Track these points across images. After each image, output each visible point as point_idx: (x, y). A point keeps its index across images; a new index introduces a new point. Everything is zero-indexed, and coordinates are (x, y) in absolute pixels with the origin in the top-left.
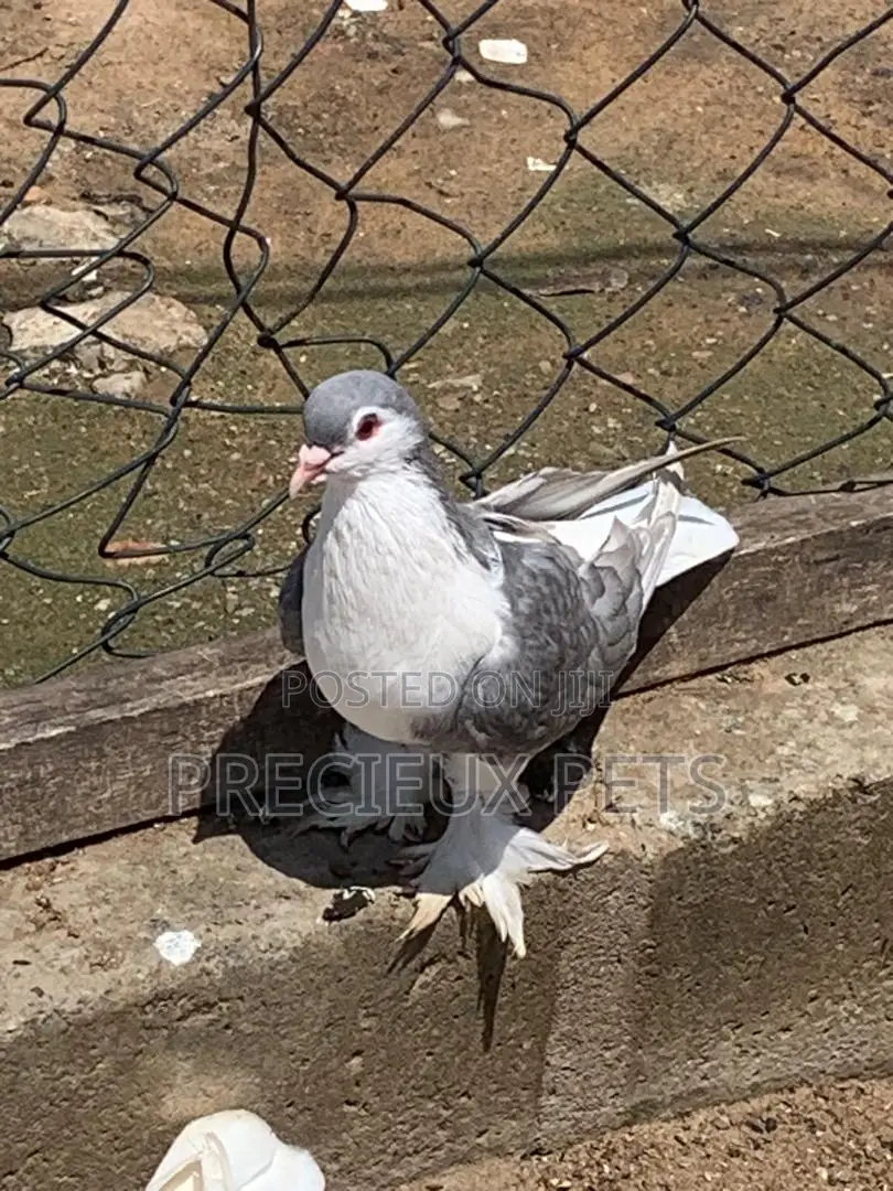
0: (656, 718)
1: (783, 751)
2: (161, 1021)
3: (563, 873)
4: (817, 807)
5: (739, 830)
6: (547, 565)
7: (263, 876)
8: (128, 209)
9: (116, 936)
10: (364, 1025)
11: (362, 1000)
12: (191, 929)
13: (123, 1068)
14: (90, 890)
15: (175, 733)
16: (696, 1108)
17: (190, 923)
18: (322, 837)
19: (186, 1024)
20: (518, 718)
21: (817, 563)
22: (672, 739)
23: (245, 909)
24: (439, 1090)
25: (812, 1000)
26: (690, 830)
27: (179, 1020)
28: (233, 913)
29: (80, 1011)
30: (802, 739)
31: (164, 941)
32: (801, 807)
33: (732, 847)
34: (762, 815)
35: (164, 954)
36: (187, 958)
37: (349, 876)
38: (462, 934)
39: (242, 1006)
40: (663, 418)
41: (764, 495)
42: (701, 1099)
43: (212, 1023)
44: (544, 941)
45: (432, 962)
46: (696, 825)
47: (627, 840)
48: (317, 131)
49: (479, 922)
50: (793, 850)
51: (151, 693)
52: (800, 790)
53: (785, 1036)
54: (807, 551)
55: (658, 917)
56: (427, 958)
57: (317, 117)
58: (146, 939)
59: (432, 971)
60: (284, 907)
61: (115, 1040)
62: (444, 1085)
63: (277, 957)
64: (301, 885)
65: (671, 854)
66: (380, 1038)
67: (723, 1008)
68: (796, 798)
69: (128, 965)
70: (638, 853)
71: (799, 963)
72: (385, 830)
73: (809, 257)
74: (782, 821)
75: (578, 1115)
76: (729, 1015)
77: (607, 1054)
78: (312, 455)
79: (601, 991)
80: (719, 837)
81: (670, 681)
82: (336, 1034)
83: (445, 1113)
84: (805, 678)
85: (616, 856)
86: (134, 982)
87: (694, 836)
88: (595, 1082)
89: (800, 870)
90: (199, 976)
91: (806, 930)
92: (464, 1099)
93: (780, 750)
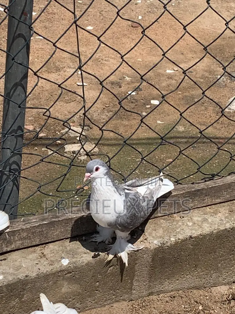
0: (155, 224)
1: (178, 230)
2: (61, 275)
3: (136, 251)
4: (183, 241)
5: (168, 244)
6: (134, 197)
7: (83, 249)
8: (87, 128)
9: (54, 259)
10: (99, 277)
11: (99, 272)
12: (68, 259)
13: (55, 283)
14: (51, 251)
15: (68, 223)
16: (161, 293)
17: (68, 258)
18: (94, 243)
19: (66, 276)
20: (127, 224)
21: (186, 197)
22: (158, 227)
23: (78, 256)
24: (113, 289)
25: (182, 275)
26: (160, 244)
27: (65, 275)
28: (76, 256)
29: (46, 273)
30: (181, 228)
31: (63, 260)
32: (180, 241)
33: (167, 247)
34: (173, 242)
35: (63, 263)
36: (67, 264)
37: (97, 250)
38: (117, 261)
39: (76, 273)
40: (159, 170)
41: (178, 184)
42: (162, 292)
43: (71, 276)
44: (132, 263)
45: (111, 266)
46: (160, 243)
47: (148, 245)
48: (121, 115)
49: (120, 259)
50: (178, 248)
51: (64, 216)
52: (180, 237)
53: (177, 281)
54: (184, 194)
55: (153, 260)
56: (111, 265)
57: (122, 113)
58: (60, 260)
59: (112, 268)
60: (85, 255)
61: (53, 278)
62: (114, 288)
63: (83, 264)
64: (89, 251)
65: (156, 248)
66: (102, 279)
67: (166, 276)
68: (179, 239)
69: (56, 265)
70: (150, 248)
71: (180, 269)
72: (105, 242)
73: (205, 140)
74: (176, 243)
75: (139, 294)
76: (167, 277)
77: (144, 283)
78: (87, 174)
79: (143, 272)
80: (165, 246)
81: (159, 217)
82: (94, 278)
83: (114, 293)
84: (183, 217)
85: (146, 248)
86: (57, 268)
87: (160, 245)
88: (142, 288)
89: (180, 252)
90: (69, 267)
91: (181, 263)
92: (118, 291)
93: (177, 230)
